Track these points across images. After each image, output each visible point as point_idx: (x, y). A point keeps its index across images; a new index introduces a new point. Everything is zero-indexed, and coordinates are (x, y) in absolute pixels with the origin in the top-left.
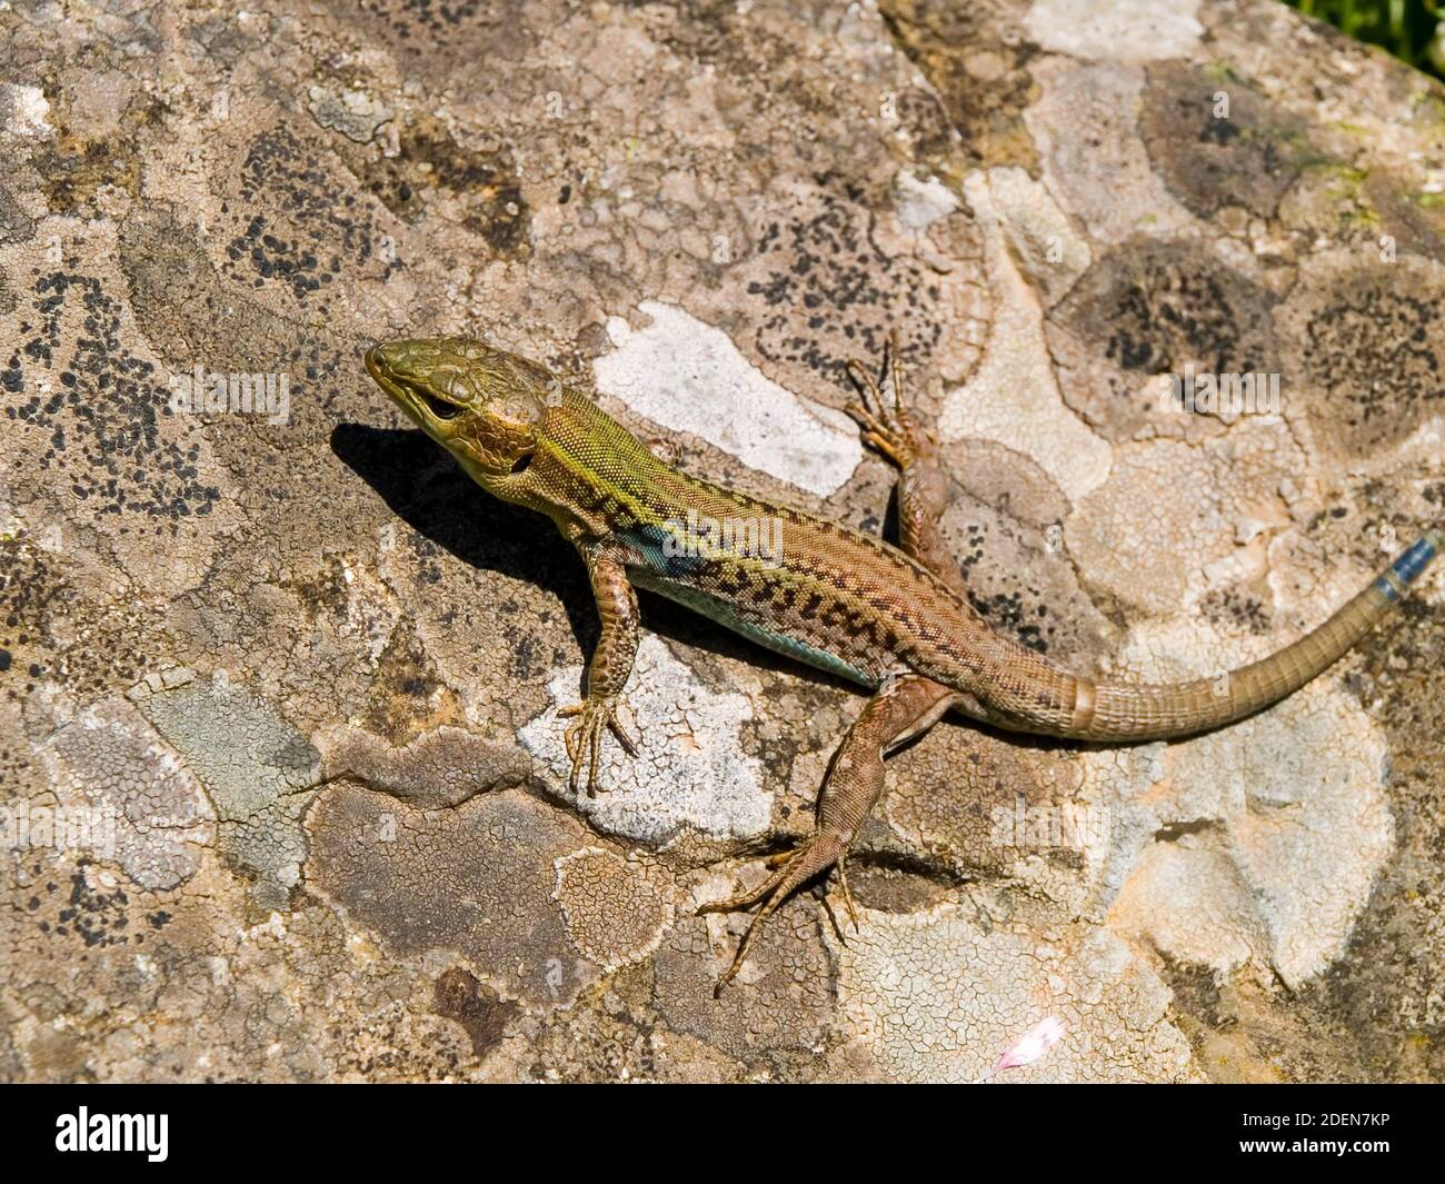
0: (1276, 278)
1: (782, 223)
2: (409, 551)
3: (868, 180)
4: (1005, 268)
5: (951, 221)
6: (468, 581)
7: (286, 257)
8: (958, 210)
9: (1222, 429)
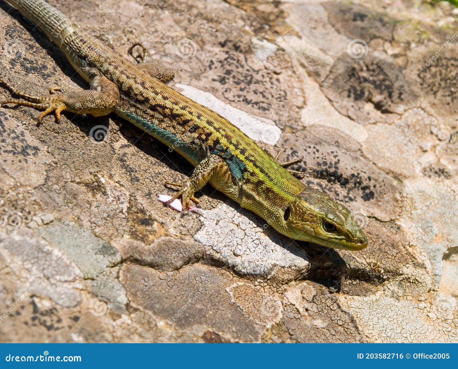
0: (400, 61)
1: (214, 60)
2: (123, 171)
3: (241, 42)
4: (301, 70)
5: (276, 54)
6: (151, 181)
7: (34, 65)
8: (278, 50)
9: (399, 117)
